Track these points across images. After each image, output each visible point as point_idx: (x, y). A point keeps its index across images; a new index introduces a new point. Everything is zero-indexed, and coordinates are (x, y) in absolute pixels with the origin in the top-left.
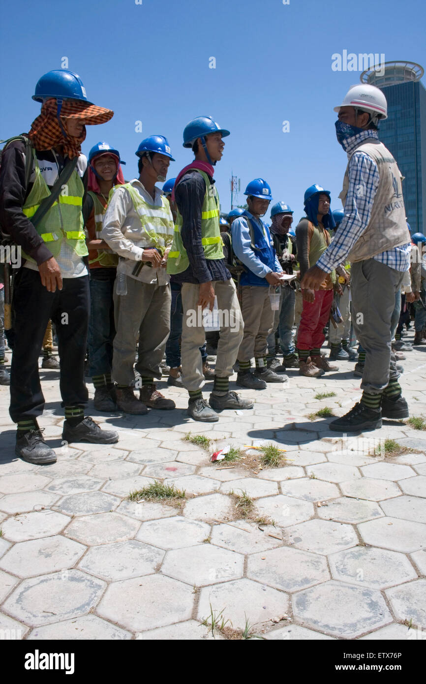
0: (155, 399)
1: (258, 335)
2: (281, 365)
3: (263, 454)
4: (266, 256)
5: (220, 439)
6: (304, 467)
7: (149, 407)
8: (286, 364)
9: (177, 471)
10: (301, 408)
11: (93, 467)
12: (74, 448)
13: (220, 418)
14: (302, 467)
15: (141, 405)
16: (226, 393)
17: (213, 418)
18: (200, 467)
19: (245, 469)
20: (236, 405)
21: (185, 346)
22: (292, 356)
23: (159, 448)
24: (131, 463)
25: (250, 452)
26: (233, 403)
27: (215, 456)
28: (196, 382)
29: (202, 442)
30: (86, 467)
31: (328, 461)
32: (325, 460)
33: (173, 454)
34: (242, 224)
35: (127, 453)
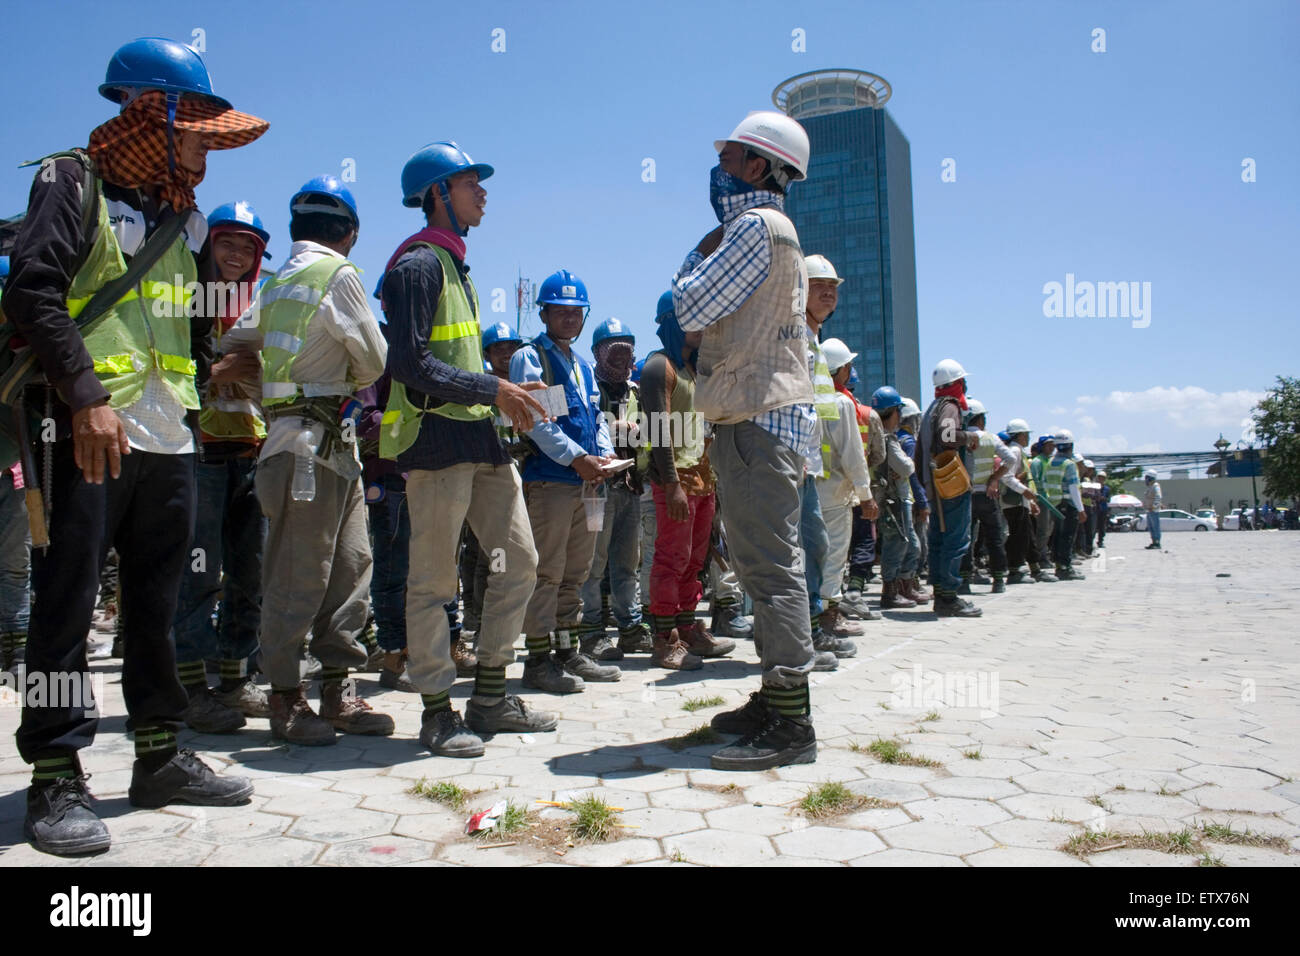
0: (351, 712)
1: (563, 581)
2: (615, 646)
3: (575, 816)
4: (577, 424)
5: (486, 791)
6: (659, 840)
7: (338, 730)
8: (625, 647)
9: (396, 853)
10: (655, 728)
11: (215, 850)
12: (173, 814)
13: (486, 750)
14: (655, 839)
15: (324, 725)
16: (500, 699)
17: (474, 750)
18: (444, 845)
19: (538, 847)
20: (521, 724)
21: (415, 601)
22: (635, 630)
23: (358, 810)
24: (297, 840)
25: (549, 813)
26: (515, 719)
27: (475, 821)
28: (437, 676)
29: (447, 796)
30: (198, 851)
31: (708, 827)
32: (703, 824)
33: (387, 821)
34: (528, 361)
35: (289, 820)
